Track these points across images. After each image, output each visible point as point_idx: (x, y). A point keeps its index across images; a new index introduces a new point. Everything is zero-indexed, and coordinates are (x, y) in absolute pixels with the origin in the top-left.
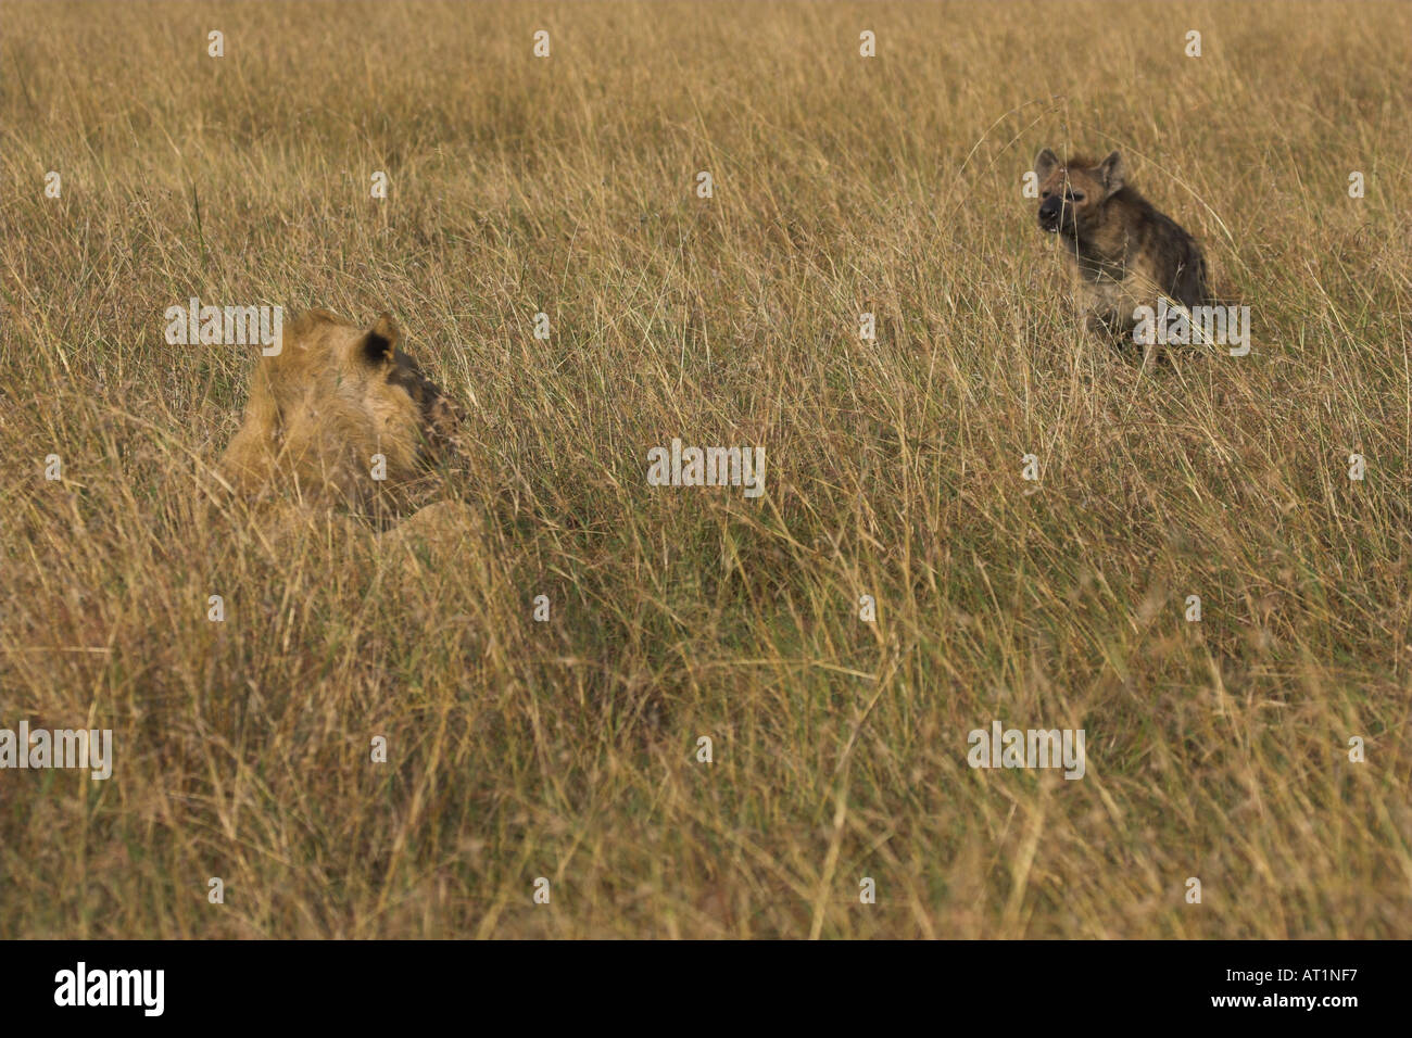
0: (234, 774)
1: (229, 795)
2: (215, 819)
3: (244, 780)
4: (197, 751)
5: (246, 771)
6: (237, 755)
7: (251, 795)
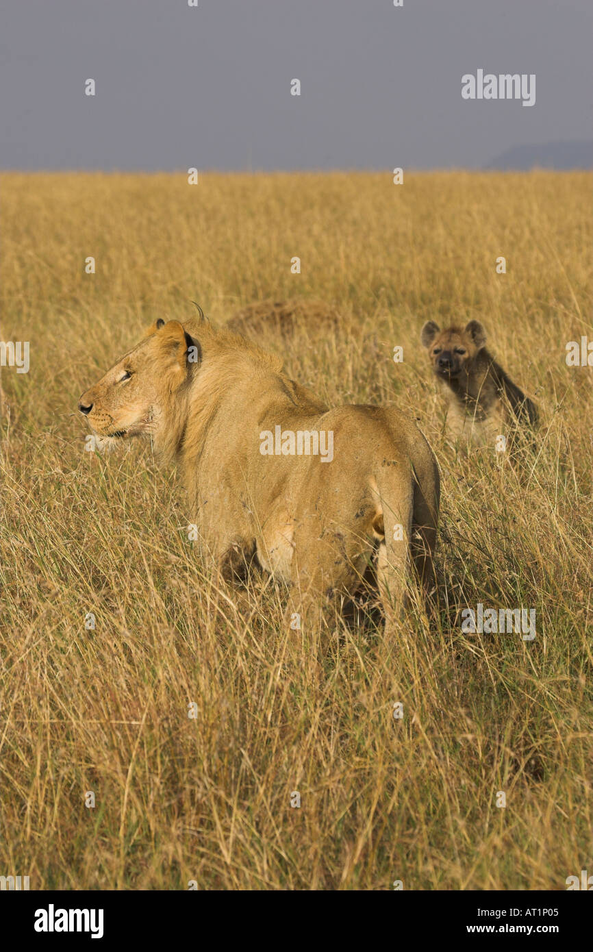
0: (230, 815)
1: (227, 829)
2: (216, 849)
3: (237, 820)
4: (204, 799)
5: (238, 813)
6: (233, 802)
7: (241, 831)
